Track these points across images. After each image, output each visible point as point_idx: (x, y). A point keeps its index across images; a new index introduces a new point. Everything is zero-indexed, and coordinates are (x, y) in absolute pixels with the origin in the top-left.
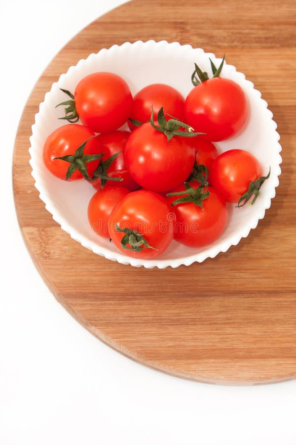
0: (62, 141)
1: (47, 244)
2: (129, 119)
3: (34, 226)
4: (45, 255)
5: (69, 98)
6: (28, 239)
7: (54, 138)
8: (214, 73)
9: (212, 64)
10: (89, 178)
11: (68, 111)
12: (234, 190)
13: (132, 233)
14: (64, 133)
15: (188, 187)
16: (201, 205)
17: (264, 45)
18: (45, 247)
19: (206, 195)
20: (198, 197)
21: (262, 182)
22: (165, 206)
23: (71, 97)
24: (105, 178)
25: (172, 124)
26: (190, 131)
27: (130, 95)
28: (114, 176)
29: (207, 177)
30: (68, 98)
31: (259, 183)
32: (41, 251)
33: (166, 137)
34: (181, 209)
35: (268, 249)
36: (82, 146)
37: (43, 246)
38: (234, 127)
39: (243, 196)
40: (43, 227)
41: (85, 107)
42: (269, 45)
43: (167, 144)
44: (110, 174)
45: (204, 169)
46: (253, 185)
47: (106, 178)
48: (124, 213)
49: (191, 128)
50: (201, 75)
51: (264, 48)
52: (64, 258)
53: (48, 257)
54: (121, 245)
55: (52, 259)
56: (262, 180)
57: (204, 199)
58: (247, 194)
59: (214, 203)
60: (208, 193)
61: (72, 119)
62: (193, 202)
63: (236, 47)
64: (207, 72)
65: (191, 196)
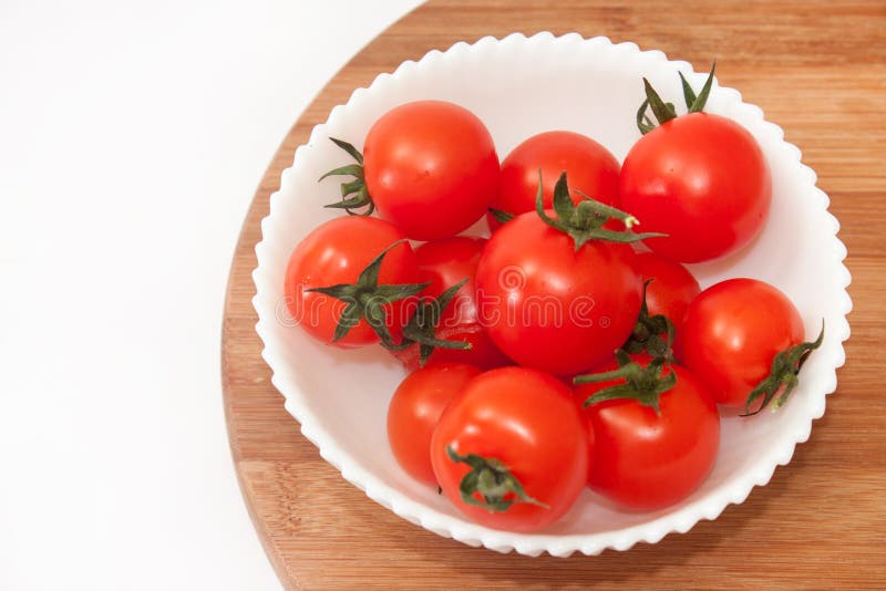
0: (328, 254)
1: (294, 499)
2: (490, 210)
3: (266, 458)
4: (289, 525)
5: (349, 160)
6: (250, 487)
7: (310, 246)
8: (689, 105)
9: (686, 85)
10: (391, 341)
11: (347, 189)
12: (737, 373)
13: (485, 466)
14: (334, 236)
15: (625, 362)
16: (656, 404)
17: (810, 58)
18: (289, 508)
19: (669, 382)
20: (649, 387)
21: (803, 359)
22: (568, 407)
23: (355, 157)
24: (429, 341)
25: (587, 211)
26: (629, 225)
27: (493, 157)
28: (451, 338)
29: (670, 341)
30: (347, 160)
31: (796, 358)
32: (280, 516)
33: (571, 240)
34: (607, 415)
35: (820, 522)
36: (374, 264)
37: (286, 505)
38: (738, 226)
39: (759, 388)
40: (287, 460)
41: (387, 179)
42: (820, 58)
43: (575, 258)
44: (443, 335)
45: (665, 323)
46: (781, 362)
47: (432, 342)
48: (467, 418)
49: (633, 218)
50: (660, 110)
51: (808, 64)
52: (334, 533)
53: (296, 531)
54: (460, 493)
55: (303, 535)
56: (804, 351)
57: (663, 391)
58: (766, 382)
59: (687, 403)
60: (673, 377)
61: (356, 206)
62: (637, 398)
63: (744, 61)
64: (674, 103)
65: (633, 383)
